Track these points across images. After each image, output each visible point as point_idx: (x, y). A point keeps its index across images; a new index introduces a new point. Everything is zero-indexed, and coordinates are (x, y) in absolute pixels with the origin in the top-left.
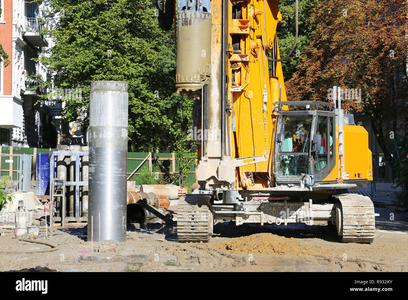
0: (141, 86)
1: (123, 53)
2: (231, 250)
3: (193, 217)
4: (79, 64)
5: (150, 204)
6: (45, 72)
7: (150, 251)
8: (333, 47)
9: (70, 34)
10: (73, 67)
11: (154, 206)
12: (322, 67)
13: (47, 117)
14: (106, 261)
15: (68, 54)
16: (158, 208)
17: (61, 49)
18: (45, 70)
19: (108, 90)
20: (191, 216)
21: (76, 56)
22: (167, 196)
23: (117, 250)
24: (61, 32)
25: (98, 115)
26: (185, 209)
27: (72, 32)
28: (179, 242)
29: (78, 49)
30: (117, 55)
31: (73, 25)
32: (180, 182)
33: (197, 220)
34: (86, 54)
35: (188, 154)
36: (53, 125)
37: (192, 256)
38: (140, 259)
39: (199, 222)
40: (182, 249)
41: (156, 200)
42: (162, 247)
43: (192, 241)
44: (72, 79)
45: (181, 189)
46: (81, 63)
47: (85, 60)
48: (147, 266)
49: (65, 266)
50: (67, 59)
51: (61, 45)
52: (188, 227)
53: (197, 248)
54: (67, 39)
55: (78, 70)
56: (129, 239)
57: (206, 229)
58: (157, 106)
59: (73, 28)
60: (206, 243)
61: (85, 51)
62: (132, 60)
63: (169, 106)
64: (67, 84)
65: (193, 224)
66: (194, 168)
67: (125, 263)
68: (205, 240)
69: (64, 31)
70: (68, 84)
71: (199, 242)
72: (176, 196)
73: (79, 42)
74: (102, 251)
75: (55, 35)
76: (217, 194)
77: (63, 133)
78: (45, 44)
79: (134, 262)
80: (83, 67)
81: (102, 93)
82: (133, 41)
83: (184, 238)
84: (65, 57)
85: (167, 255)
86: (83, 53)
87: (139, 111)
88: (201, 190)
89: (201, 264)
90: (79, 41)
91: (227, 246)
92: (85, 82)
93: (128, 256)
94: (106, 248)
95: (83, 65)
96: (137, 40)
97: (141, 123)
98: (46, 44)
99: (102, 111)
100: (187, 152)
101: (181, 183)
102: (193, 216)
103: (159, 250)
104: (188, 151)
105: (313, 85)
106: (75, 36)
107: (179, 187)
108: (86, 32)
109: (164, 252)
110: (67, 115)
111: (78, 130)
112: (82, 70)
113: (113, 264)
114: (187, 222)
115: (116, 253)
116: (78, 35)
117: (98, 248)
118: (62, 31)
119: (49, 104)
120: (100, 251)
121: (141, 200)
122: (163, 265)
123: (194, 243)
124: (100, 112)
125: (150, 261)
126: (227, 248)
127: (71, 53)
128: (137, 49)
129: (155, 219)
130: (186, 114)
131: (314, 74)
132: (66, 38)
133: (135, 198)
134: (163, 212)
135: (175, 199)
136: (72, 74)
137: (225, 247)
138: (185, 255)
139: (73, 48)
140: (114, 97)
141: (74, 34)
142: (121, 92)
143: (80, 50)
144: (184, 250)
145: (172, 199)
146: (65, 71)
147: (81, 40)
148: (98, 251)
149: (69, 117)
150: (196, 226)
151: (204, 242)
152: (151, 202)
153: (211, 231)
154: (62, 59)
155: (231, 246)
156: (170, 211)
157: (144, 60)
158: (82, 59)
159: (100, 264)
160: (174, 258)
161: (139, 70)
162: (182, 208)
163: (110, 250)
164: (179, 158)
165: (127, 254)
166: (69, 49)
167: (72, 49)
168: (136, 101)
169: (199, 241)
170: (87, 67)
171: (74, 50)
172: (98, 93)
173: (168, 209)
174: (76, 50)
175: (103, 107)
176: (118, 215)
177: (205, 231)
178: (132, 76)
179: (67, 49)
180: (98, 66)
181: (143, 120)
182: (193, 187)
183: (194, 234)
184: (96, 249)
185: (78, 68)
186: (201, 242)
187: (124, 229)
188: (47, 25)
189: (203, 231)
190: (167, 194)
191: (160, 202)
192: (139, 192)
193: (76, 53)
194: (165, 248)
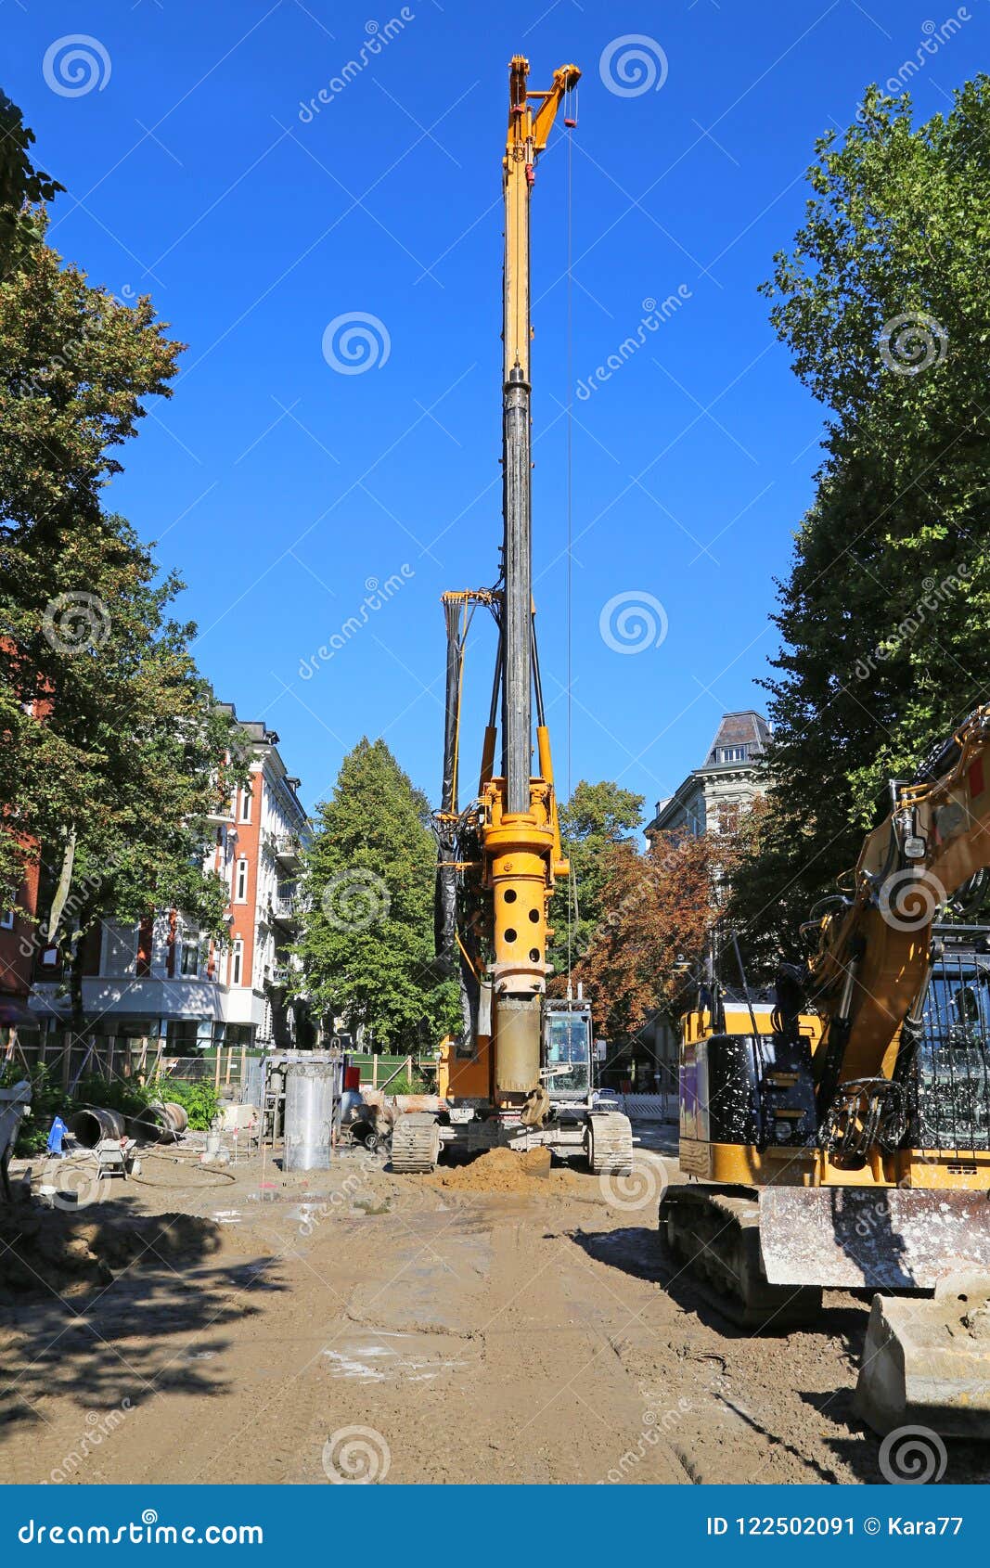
0: (402, 977)
1: (382, 939)
8: (621, 934)
12: (610, 958)
26: (402, 1131)
28: (397, 1174)
30: (373, 942)
33: (417, 1145)
37: (397, 1193)
39: (420, 1148)
40: (402, 1183)
42: (368, 1180)
43: (410, 1172)
57: (430, 1157)
58: (418, 1000)
60: (427, 1175)
62: (390, 947)
63: (433, 1001)
65: (411, 1150)
68: (429, 1171)
78: (300, 928)
83: (402, 1169)
84: (316, 943)
85: (366, 1192)
87: (398, 1006)
91: (443, 1181)
97: (400, 1020)
105: (599, 978)
122: (352, 1207)
123: (412, 1175)
126: (444, 1184)
131: (601, 964)
137: (441, 1181)
138: (387, 1192)
150: (416, 1153)
151: (427, 1172)
153: (435, 1159)
155: (447, 1181)
157: (405, 947)
162: (400, 1130)
169: (419, 1172)
170: (340, 955)
171: (325, 935)
177: (429, 1159)
178: (392, 966)
180: (352, 954)
181: (402, 1017)
183: (413, 1163)
186: (423, 1173)
189: (425, 1159)
193: (328, 939)
194: (370, 1181)
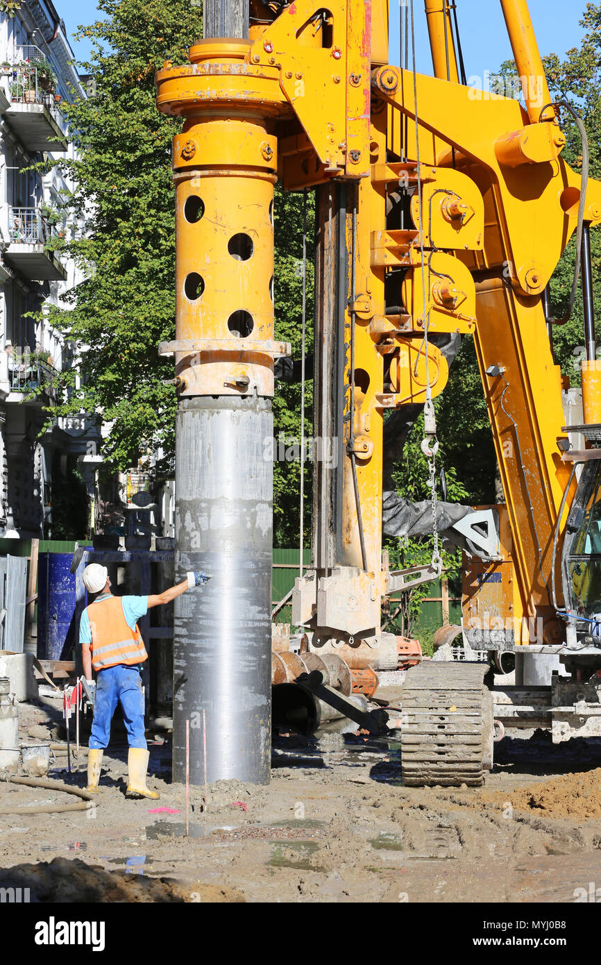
2: (542, 808)
3: (443, 722)
4: (146, 326)
5: (328, 683)
6: (59, 346)
7: (335, 810)
9: (122, 249)
10: (129, 333)
11: (338, 688)
13: (64, 459)
14: (223, 836)
15: (118, 299)
16: (347, 694)
17: (101, 286)
18: (57, 339)
19: (222, 408)
20: (437, 719)
21: (138, 304)
22: (369, 661)
23: (249, 807)
24: (100, 243)
25: (197, 471)
26: (420, 700)
27: (128, 246)
28: (406, 786)
29: (142, 287)
31: (129, 228)
32: (403, 626)
33: (453, 729)
34: (163, 300)
35: (423, 554)
36: (78, 479)
37: (442, 823)
38: (308, 831)
39: (458, 734)
40: (416, 805)
41: (344, 672)
42: (364, 798)
43: (439, 783)
44: (127, 363)
45: (405, 644)
46: (151, 321)
47: (158, 314)
48: (327, 852)
49: (119, 849)
50: (115, 313)
51: (100, 277)
52: (428, 748)
53: (454, 802)
54: (116, 261)
55: (142, 339)
56: (279, 776)
57: (477, 753)
59: (129, 235)
60: (477, 790)
61: (160, 292)
64: (114, 376)
65: (442, 738)
66: (438, 589)
67: (271, 843)
68: (474, 782)
69: (107, 241)
70: (117, 376)
71: (459, 786)
72: (394, 660)
73: (144, 270)
74: (211, 810)
75: (86, 251)
76: (499, 657)
77: (104, 499)
78: (59, 273)
79: (293, 841)
80: (154, 331)
81: (206, 415)
82: (284, 266)
83: (420, 776)
85: (378, 821)
86: (156, 298)
88: (456, 646)
89: (466, 845)
90: (144, 266)
91: (532, 799)
92: (162, 371)
93: (278, 824)
94: (220, 800)
95: (153, 326)
96: (291, 263)
98: (61, 275)
99: (207, 460)
100: (419, 548)
101: (406, 628)
102: (442, 719)
103: (356, 809)
104: (423, 546)
106: (135, 254)
107: (402, 637)
108: (162, 245)
109: (370, 812)
110: (114, 454)
111: (142, 490)
112: (151, 341)
113: (240, 844)
114: (426, 733)
115: (248, 814)
116: (142, 251)
117: (200, 802)
118: (102, 242)
119: (67, 425)
120: (205, 808)
121: (306, 674)
122: (369, 847)
123: (445, 790)
124: (203, 463)
125: (335, 836)
126: (532, 804)
127: (124, 298)
128: (292, 284)
129: (342, 723)
130: (418, 451)
132: (112, 260)
133: (289, 667)
134: (361, 704)
135: (391, 670)
136: (127, 351)
137: (527, 800)
138: (422, 822)
139: (131, 284)
140: (238, 424)
141: (132, 251)
142: (256, 412)
143: (149, 289)
144: (421, 807)
145: (384, 670)
146: (110, 343)
147: (150, 264)
148: (202, 810)
149: (120, 461)
150: (450, 745)
151: (470, 785)
152: (331, 679)
153: (488, 757)
154: (101, 313)
155: (541, 799)
156: (379, 702)
157: (310, 313)
158: (153, 312)
159: (206, 846)
160: (396, 828)
161: (297, 340)
162: (415, 698)
163: (231, 807)
164: (400, 565)
165: (276, 817)
166: (121, 287)
167: (128, 287)
168: (291, 417)
169: (457, 784)
171: (132, 288)
172: (197, 415)
173: (374, 697)
174: (138, 289)
175: (209, 451)
176: (250, 725)
177: (474, 757)
179: (115, 287)
182: (435, 638)
183: (445, 766)
184: (195, 803)
185: (142, 335)
186: (464, 785)
187: (266, 762)
188: (64, 226)
189: (468, 758)
190: (370, 657)
191: (353, 678)
192: (299, 651)
193: (138, 297)
194: (371, 801)
